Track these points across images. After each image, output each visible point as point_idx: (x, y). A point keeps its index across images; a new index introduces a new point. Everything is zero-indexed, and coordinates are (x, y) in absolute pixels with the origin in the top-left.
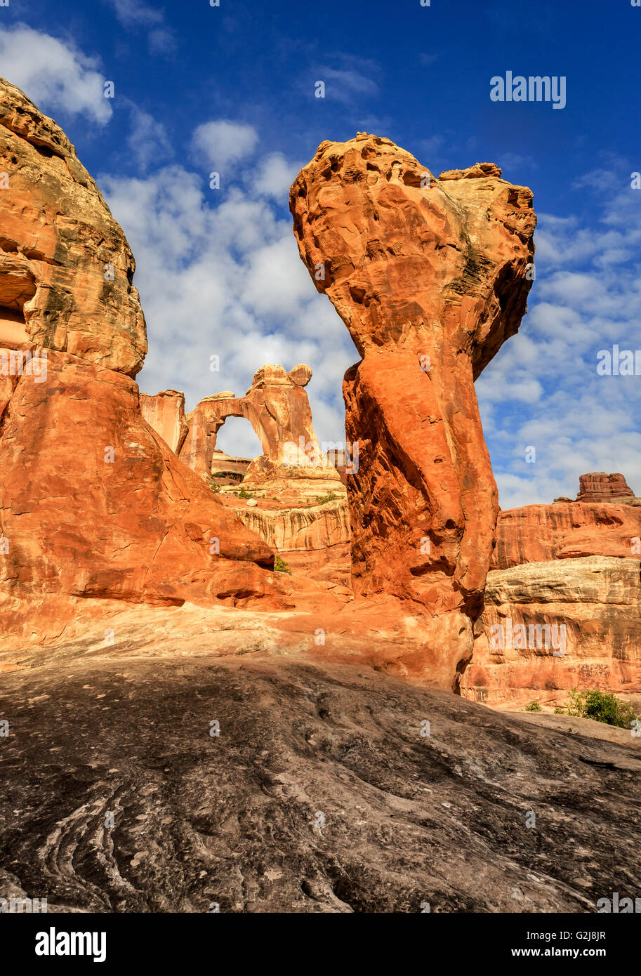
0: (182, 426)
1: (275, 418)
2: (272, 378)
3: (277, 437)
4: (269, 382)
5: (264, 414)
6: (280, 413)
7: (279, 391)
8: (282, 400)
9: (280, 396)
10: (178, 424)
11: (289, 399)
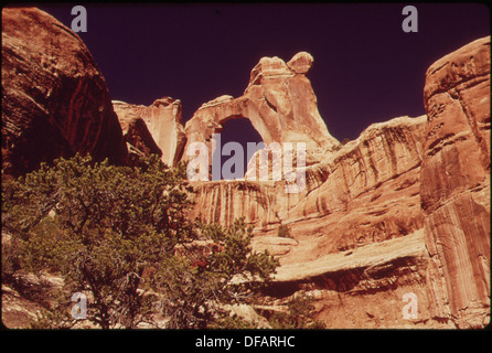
0: (180, 134)
1: (275, 109)
2: (271, 70)
3: (279, 127)
4: (266, 74)
5: (263, 107)
6: (281, 101)
7: (278, 81)
8: (283, 89)
9: (280, 86)
10: (175, 132)
11: (290, 87)
